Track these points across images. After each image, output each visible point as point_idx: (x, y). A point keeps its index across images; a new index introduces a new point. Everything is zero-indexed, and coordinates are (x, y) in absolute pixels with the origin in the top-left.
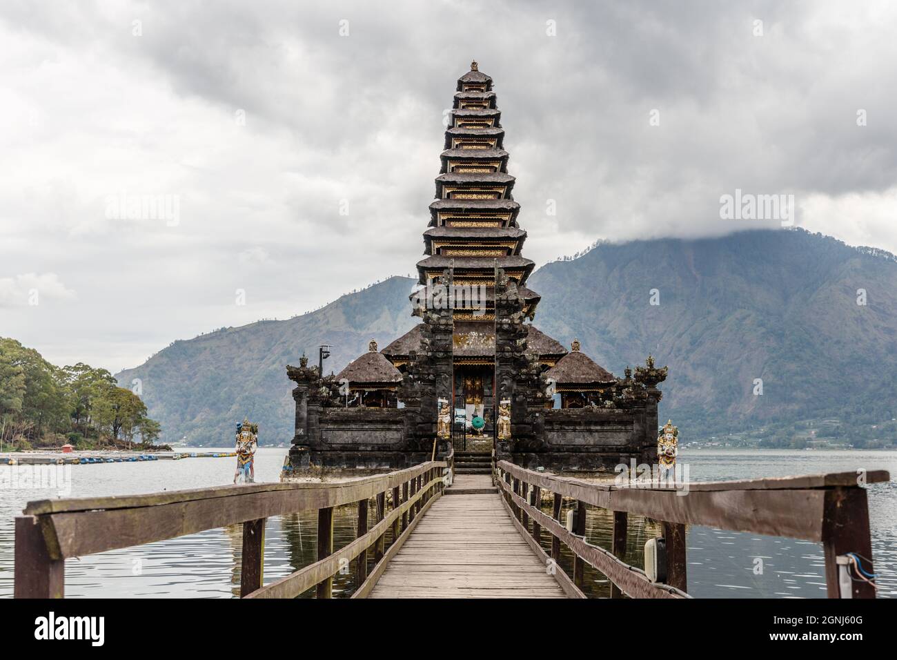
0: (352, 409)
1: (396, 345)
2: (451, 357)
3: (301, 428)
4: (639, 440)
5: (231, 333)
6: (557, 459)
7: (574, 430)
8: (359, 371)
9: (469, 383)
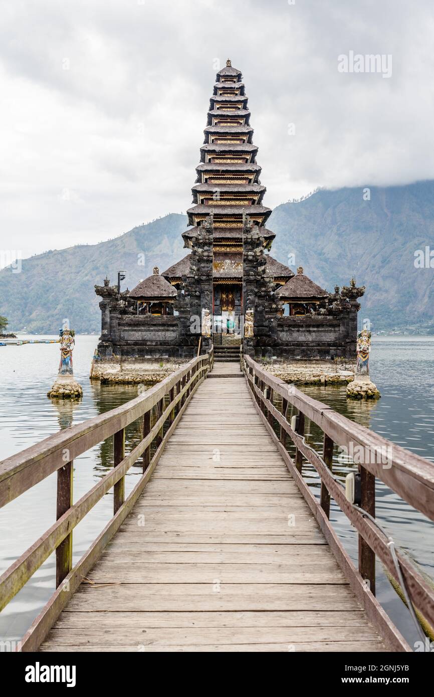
0: (141, 316)
1: (173, 269)
2: (211, 279)
3: (106, 329)
4: (344, 338)
5: (55, 254)
6: (286, 351)
7: (298, 331)
8: (146, 288)
9: (224, 296)
